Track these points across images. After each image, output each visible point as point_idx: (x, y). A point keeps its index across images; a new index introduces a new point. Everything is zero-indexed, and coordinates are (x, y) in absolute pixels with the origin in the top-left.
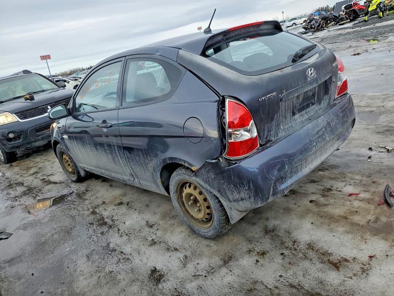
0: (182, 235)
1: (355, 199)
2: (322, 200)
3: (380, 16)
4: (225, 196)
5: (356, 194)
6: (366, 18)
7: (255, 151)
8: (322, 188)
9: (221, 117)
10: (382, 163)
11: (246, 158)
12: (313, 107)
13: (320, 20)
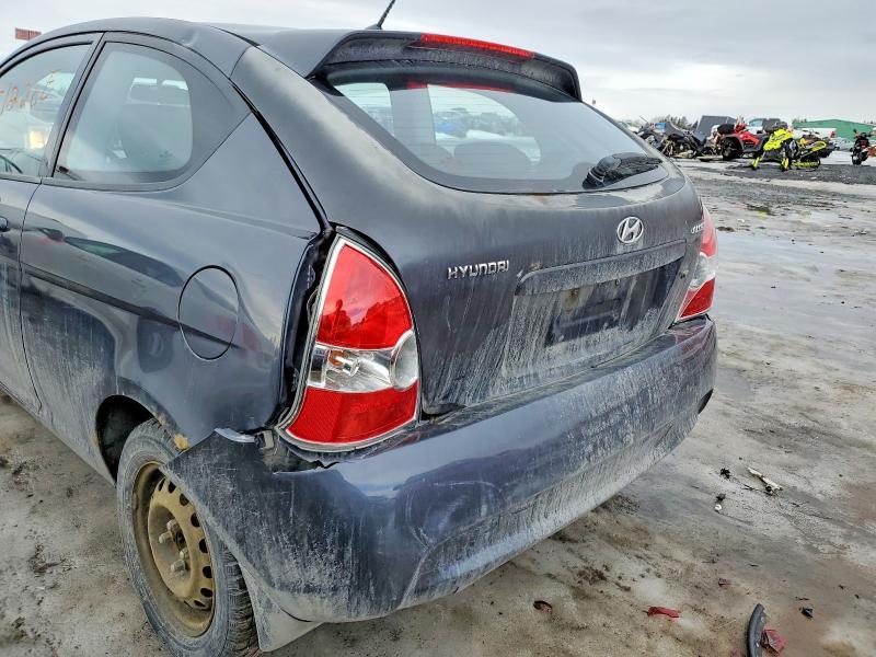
0: (118, 628)
1: (665, 632)
2: (571, 607)
3: (783, 166)
4: (257, 562)
5: (672, 615)
6: (755, 163)
7: (398, 431)
8: (580, 564)
9: (304, 293)
10: (749, 523)
11: (358, 452)
12: (609, 332)
13: (666, 138)
